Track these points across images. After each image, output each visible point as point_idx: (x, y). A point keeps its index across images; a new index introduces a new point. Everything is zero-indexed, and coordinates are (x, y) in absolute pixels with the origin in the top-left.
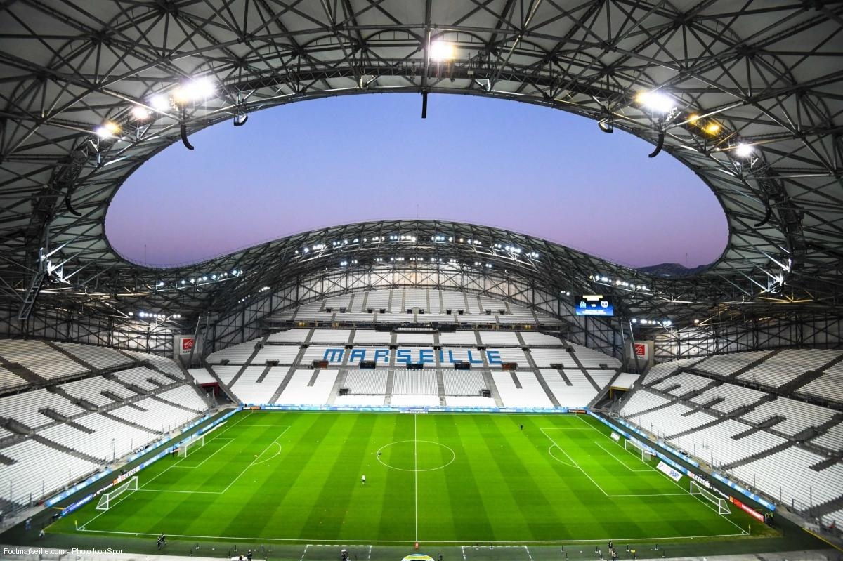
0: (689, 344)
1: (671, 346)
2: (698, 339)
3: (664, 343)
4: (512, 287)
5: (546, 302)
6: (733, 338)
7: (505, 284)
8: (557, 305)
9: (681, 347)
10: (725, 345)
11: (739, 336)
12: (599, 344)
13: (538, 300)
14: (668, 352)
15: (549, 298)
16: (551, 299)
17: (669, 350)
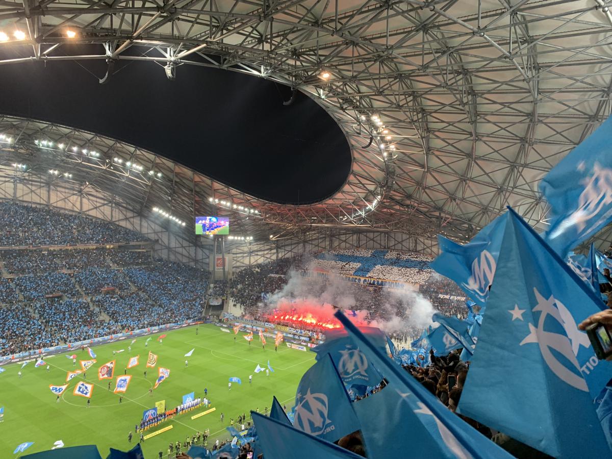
0: (257, 255)
1: (243, 257)
2: (264, 250)
3: (238, 255)
4: (85, 200)
5: (126, 219)
6: (289, 248)
7: (75, 197)
8: (139, 222)
9: (251, 257)
10: (283, 254)
11: (293, 247)
12: (181, 259)
13: (117, 216)
14: (241, 262)
15: (130, 214)
16: (132, 215)
17: (242, 261)
